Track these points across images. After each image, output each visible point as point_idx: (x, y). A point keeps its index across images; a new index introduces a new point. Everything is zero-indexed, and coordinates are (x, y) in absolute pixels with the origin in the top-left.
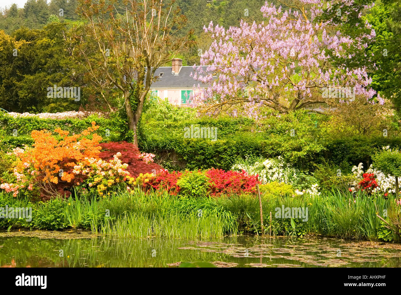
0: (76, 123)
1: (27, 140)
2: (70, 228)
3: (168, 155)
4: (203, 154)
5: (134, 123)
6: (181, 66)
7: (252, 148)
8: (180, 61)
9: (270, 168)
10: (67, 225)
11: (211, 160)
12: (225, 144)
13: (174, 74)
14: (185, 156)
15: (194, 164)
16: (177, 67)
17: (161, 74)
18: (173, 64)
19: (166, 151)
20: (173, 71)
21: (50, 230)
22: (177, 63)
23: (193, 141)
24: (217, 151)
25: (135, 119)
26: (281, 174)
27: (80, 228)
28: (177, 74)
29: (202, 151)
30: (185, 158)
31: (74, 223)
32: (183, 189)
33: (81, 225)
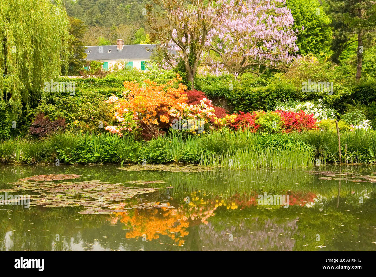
0: (98, 81)
1: (102, 91)
2: (172, 161)
3: (219, 101)
4: (249, 100)
5: (192, 76)
6: (123, 45)
7: (290, 93)
8: (123, 41)
9: (312, 109)
10: (170, 159)
11: (256, 104)
12: (267, 91)
13: (119, 50)
14: (234, 101)
15: (241, 107)
16: (120, 45)
17: (110, 51)
18: (118, 44)
19: (217, 98)
20: (118, 49)
21: (156, 163)
22: (121, 43)
23: (239, 89)
24: (260, 97)
25: (192, 72)
26: (321, 114)
27: (181, 161)
28: (121, 50)
29: (248, 97)
30: (234, 103)
31: (176, 158)
32: (265, 127)
33: (181, 159)
